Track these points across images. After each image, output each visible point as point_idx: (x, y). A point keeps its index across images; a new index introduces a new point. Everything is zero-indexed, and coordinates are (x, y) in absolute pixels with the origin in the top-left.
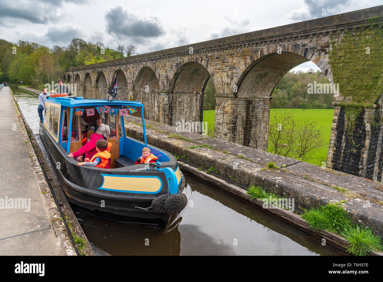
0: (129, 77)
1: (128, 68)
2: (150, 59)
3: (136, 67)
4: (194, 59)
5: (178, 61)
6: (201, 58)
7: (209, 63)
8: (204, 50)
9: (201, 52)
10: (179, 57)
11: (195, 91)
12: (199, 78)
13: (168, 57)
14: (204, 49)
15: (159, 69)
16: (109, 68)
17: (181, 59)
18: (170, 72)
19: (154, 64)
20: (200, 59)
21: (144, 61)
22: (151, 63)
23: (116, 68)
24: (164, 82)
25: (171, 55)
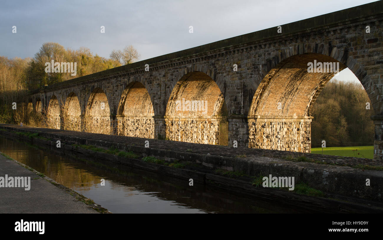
0: (157, 94)
1: (155, 77)
2: (204, 56)
3: (172, 75)
4: (309, 47)
5: (269, 54)
6: (330, 44)
7: (350, 52)
8: (337, 28)
9: (329, 32)
10: (272, 48)
11: (295, 115)
12: (305, 88)
13: (247, 49)
14: (338, 26)
15: (225, 74)
16: (113, 80)
17: (277, 50)
18: (251, 77)
19: (213, 64)
20: (326, 47)
21: (189, 62)
22: (205, 63)
23: (129, 80)
24: (236, 97)
25: (252, 46)
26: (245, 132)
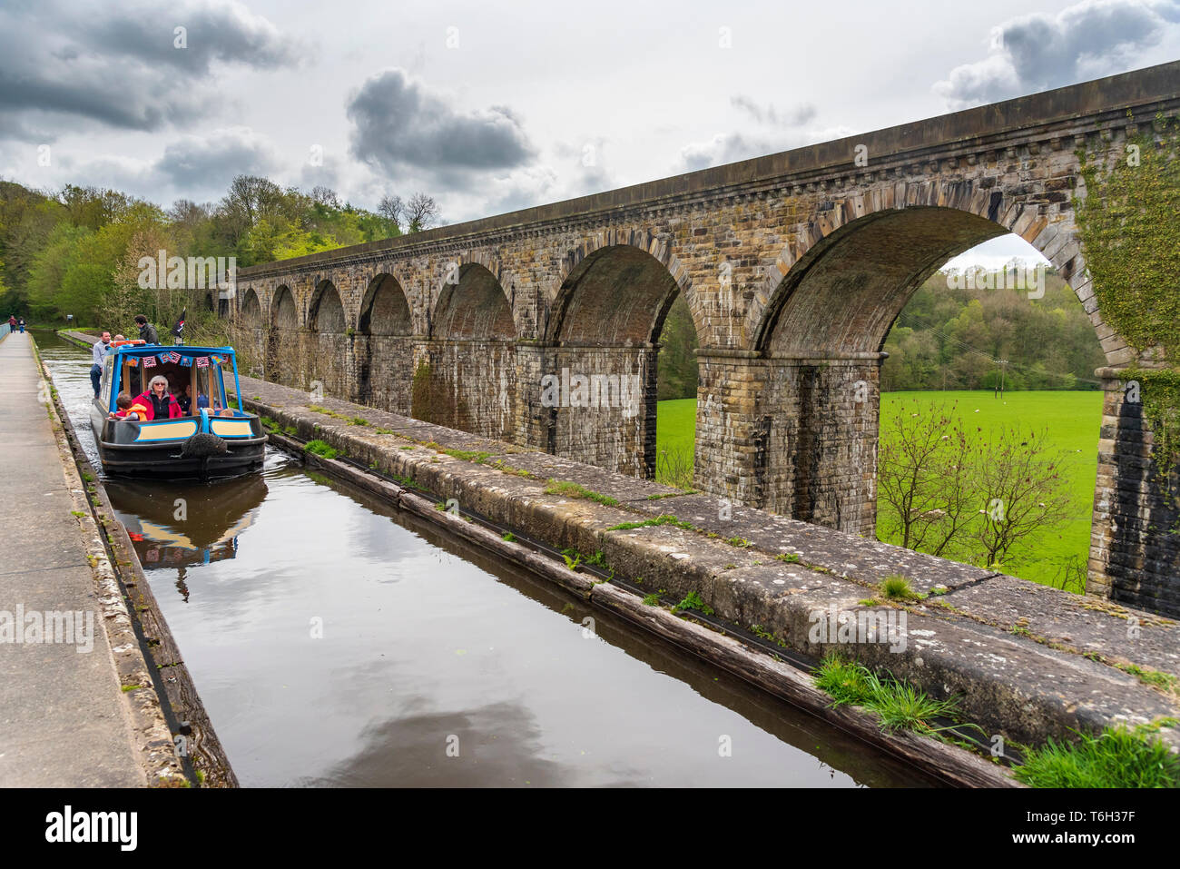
0: (418, 298)
1: (415, 270)
2: (484, 238)
3: (439, 266)
4: (623, 235)
5: (572, 242)
6: (649, 234)
7: (674, 248)
8: (657, 208)
9: (647, 213)
10: (576, 232)
11: (629, 340)
12: (643, 297)
13: (542, 231)
14: (658, 205)
15: (513, 271)
16: (351, 269)
17: (583, 236)
18: (548, 279)
19: (498, 253)
20: (645, 237)
21: (464, 247)
22: (486, 250)
23: (375, 269)
24: (528, 310)
25: (549, 227)
26: (538, 369)
